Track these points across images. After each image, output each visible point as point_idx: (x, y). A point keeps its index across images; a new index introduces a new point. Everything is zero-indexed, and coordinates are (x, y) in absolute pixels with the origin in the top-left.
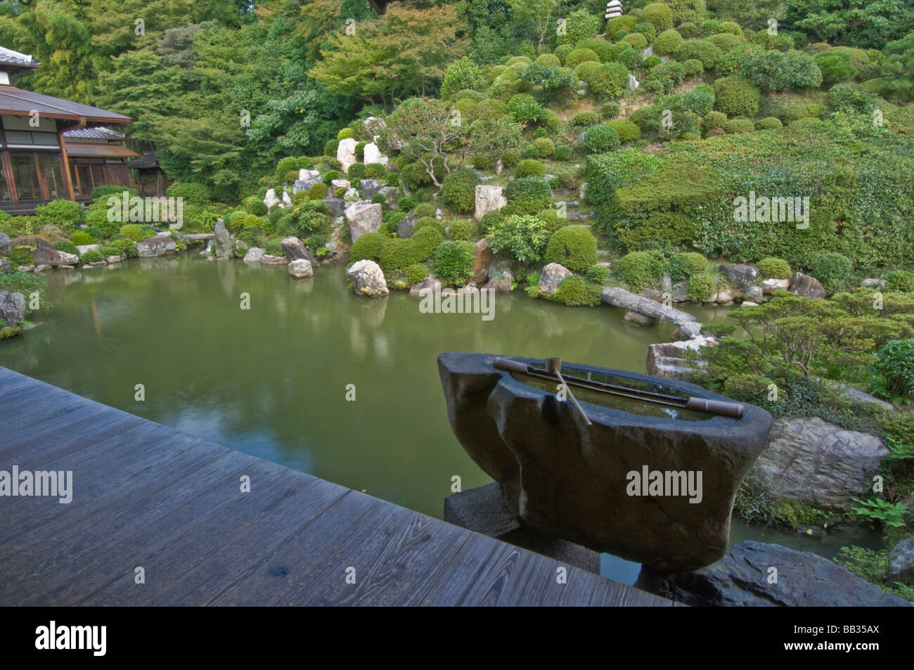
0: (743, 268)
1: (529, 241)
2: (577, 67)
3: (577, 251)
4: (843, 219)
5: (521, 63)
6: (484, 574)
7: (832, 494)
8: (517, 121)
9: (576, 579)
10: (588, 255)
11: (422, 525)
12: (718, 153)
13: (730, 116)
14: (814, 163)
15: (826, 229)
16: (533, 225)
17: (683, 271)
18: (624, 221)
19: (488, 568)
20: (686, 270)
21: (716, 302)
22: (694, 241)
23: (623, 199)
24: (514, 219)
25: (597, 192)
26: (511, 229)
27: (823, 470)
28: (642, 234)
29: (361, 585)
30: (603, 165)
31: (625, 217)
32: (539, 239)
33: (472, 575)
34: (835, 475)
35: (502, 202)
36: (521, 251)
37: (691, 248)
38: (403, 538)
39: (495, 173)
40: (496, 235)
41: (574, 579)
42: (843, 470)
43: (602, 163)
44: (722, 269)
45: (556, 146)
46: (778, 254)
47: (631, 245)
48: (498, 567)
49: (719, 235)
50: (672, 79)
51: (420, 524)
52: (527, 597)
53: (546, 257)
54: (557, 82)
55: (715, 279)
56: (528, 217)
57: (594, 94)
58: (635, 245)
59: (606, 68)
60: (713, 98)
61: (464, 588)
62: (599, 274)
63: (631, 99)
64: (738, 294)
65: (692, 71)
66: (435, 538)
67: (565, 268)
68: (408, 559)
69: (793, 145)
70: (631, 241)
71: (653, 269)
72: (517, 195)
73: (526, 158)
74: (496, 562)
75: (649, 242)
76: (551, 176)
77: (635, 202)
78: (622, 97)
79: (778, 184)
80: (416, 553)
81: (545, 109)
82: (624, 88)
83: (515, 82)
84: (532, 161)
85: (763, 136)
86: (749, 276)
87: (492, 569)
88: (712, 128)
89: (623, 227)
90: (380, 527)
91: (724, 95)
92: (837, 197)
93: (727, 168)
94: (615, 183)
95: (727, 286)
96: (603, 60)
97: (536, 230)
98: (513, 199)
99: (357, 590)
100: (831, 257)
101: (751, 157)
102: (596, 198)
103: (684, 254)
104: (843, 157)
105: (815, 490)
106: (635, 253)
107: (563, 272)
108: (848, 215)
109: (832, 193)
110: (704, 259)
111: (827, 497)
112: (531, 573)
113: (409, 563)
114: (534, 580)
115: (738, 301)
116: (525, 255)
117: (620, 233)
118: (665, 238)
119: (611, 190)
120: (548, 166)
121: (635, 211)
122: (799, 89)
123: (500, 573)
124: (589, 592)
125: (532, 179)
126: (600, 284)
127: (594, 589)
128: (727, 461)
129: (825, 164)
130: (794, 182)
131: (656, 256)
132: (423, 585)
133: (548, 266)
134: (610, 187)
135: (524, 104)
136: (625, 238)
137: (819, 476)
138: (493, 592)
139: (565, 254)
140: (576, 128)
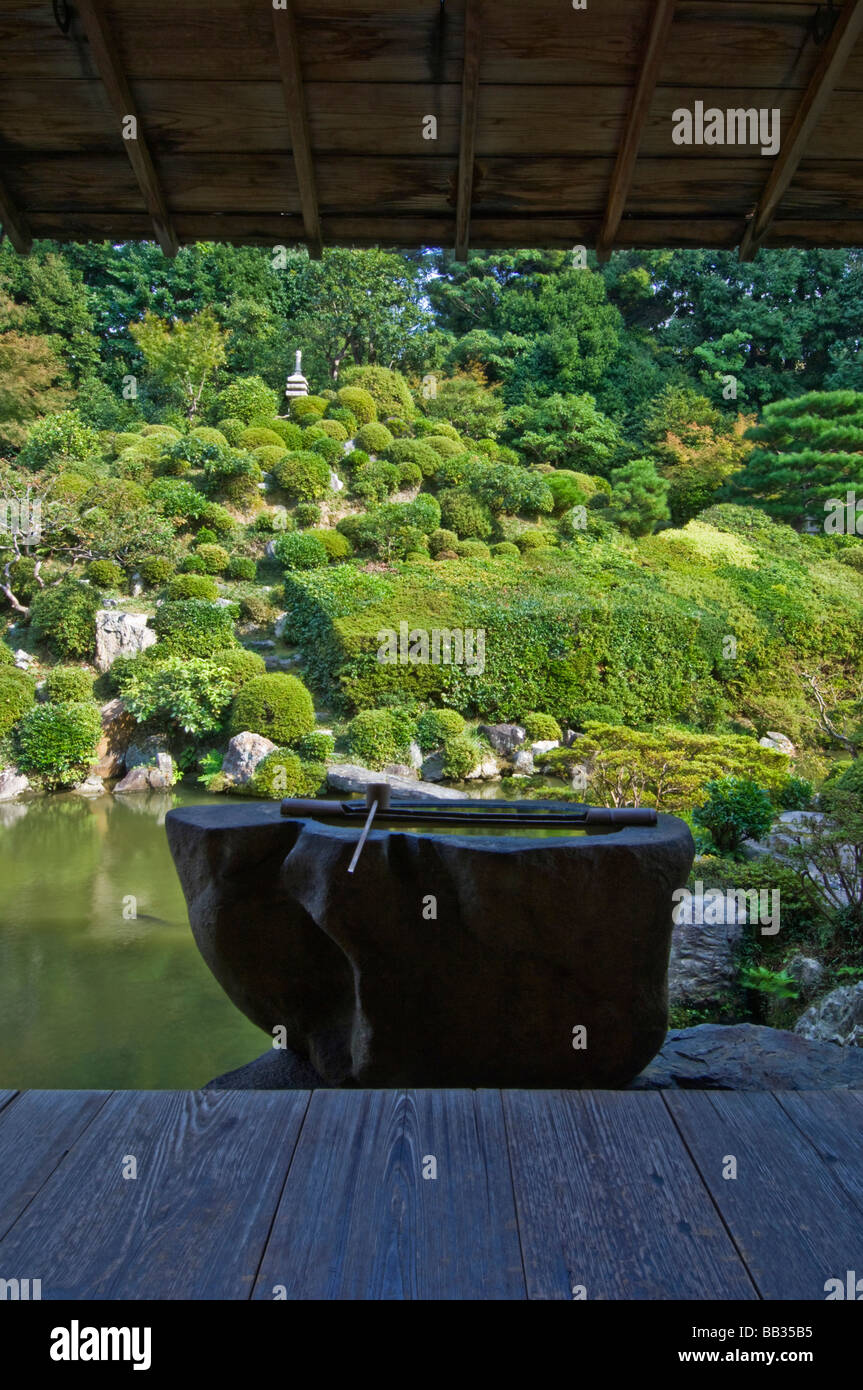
0: (506, 729)
1: (203, 700)
2: (255, 452)
3: (285, 710)
4: (604, 662)
5: (167, 434)
6: (368, 1144)
7: (702, 983)
8: (167, 516)
9: (517, 1104)
10: (301, 717)
11: (211, 1105)
12: (458, 579)
13: (462, 537)
14: (565, 595)
15: (589, 676)
16: (208, 673)
17: (435, 736)
18: (349, 666)
19: (369, 1134)
20: (439, 734)
21: (480, 777)
22: (443, 695)
23: (345, 633)
24: (174, 663)
25: (305, 624)
26: (168, 679)
27: (686, 952)
28: (375, 686)
29: (128, 1238)
30: (311, 586)
31: (351, 660)
32: (220, 695)
33: (347, 1151)
34: (701, 955)
35: (150, 639)
36: (189, 716)
37: (440, 705)
38: (182, 1135)
39: (131, 594)
40: (141, 691)
41: (514, 1106)
42: (707, 946)
43: (309, 582)
44: (481, 730)
45: (232, 558)
46: (541, 708)
47: (361, 701)
48: (385, 1127)
49: (472, 685)
50: (386, 483)
51: (205, 1106)
52: (457, 1153)
53: (234, 723)
54: (227, 467)
55: (475, 744)
56: (196, 662)
57: (281, 491)
58: (367, 702)
59: (296, 456)
60: (438, 512)
61: (343, 1175)
62: (320, 744)
63: (334, 502)
64: (505, 764)
65: (408, 477)
66: (245, 1120)
67: (266, 740)
68: (209, 1166)
69: (540, 574)
70: (361, 696)
71: (396, 734)
72: (175, 627)
73: (185, 571)
74: (379, 1122)
75: (385, 696)
76: (228, 602)
77: (363, 638)
78: (323, 498)
79: (533, 618)
80: (221, 1152)
81: (210, 503)
82: (325, 487)
83: (159, 460)
84: (195, 577)
85: (505, 561)
86: (515, 739)
87: (377, 1132)
88: (441, 550)
89: (348, 674)
90: (121, 1133)
91: (449, 511)
92: (595, 637)
93: (473, 597)
94: (331, 610)
95: (491, 754)
96: (291, 447)
97: (214, 680)
98: (167, 632)
99: (123, 1249)
100: (599, 710)
101: (496, 584)
102: (303, 633)
103: (435, 711)
104: (594, 589)
105: (684, 982)
106: (368, 711)
107: (265, 747)
108: (609, 659)
109: (590, 632)
110: (460, 717)
111: (699, 989)
112: (445, 1118)
113: (215, 1174)
114: (454, 1125)
115: (506, 773)
116: (196, 722)
117: (344, 684)
118: (406, 690)
119: (326, 621)
120: (222, 586)
121: (363, 651)
122: (529, 512)
123: (395, 1134)
124: (545, 1114)
125: (199, 603)
126: (323, 760)
127: (549, 1109)
128: (661, 878)
129: (577, 596)
130: (550, 615)
131: (398, 715)
132: (262, 1196)
133: (239, 736)
134: (324, 617)
135: (176, 493)
136: (351, 691)
137: (683, 962)
138: (397, 1165)
139: (266, 719)
140: (260, 534)
